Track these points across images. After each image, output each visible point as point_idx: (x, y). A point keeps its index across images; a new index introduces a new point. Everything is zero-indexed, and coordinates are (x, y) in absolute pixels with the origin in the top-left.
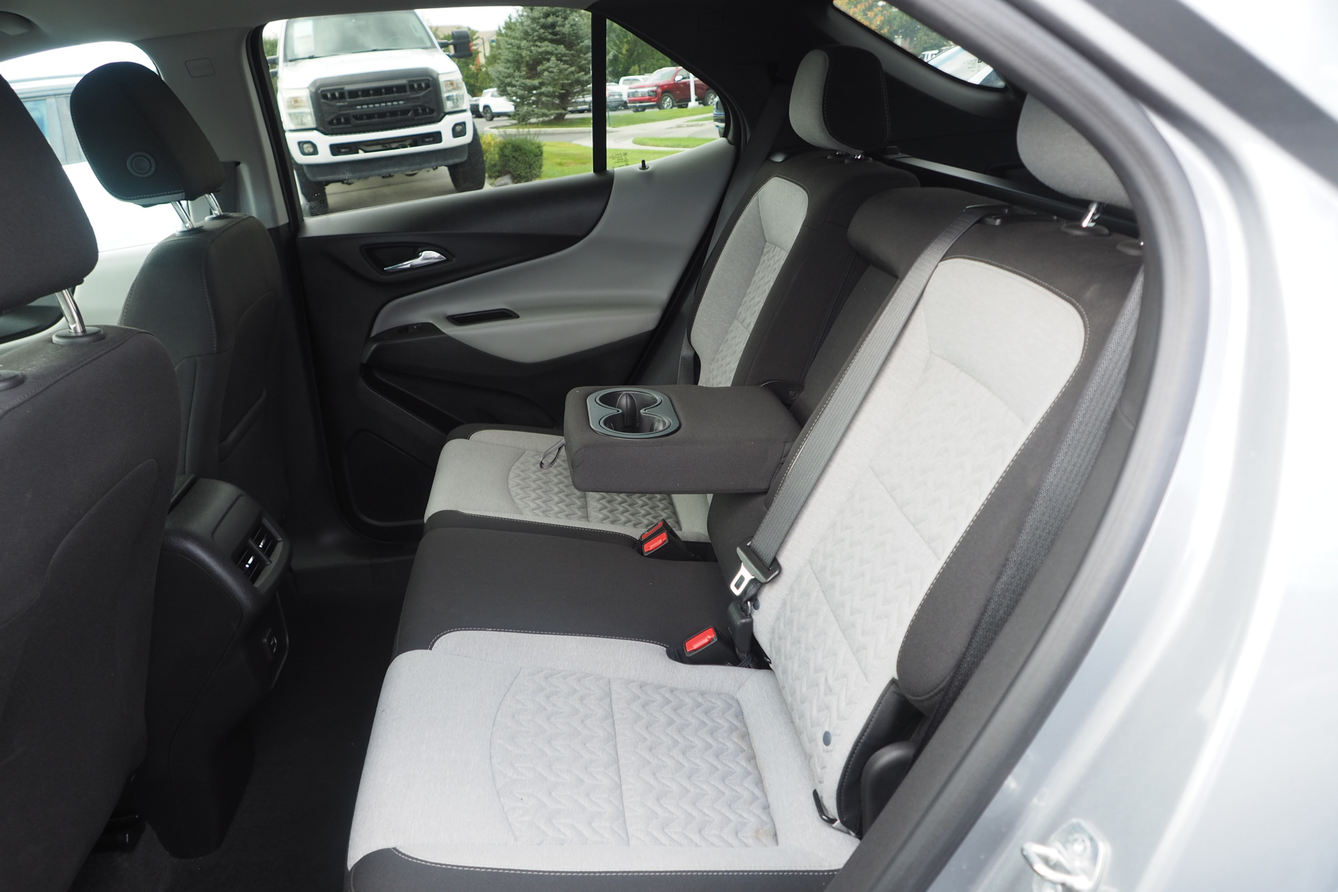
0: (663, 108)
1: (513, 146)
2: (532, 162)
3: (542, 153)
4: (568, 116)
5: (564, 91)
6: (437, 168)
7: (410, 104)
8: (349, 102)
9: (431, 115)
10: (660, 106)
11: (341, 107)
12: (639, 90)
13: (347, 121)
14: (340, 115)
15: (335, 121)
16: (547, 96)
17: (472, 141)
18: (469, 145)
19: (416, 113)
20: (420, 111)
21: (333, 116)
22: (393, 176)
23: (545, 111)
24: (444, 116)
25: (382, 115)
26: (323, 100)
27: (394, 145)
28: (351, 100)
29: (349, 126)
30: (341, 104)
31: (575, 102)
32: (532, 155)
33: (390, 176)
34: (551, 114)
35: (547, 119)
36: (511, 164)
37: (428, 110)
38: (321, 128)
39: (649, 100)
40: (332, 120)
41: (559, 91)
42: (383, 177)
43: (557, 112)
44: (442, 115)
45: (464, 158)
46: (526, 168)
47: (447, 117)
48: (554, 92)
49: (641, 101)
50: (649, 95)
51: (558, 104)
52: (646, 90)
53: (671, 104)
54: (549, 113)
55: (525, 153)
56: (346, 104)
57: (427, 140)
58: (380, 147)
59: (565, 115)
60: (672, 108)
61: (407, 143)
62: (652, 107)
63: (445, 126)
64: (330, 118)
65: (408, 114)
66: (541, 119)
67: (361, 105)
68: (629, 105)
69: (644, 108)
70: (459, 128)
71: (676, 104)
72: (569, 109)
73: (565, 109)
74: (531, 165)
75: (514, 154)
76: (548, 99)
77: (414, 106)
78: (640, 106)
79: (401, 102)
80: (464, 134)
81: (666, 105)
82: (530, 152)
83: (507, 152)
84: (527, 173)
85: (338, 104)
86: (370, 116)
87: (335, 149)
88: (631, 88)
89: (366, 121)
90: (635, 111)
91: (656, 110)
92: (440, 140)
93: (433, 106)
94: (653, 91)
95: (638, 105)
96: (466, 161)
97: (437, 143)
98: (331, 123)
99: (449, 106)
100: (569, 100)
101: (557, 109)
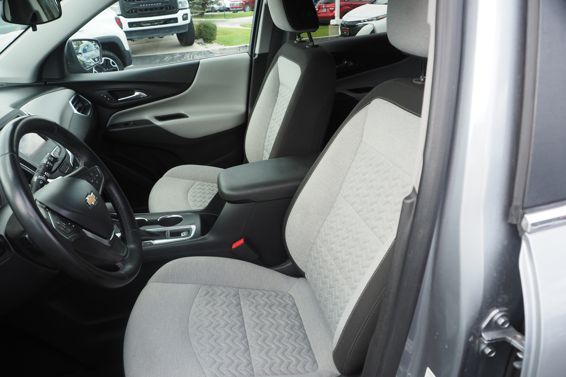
0: (246, 11)
1: (204, 25)
2: (212, 33)
3: (216, 29)
4: (206, 14)
5: (204, 2)
6: (173, 35)
7: (164, 5)
8: (136, 3)
9: (173, 10)
10: (244, 10)
11: (133, 5)
12: (235, 3)
13: (136, 11)
14: (133, 9)
15: (130, 12)
16: (197, 4)
17: (190, 23)
18: (189, 24)
19: (167, 8)
20: (168, 8)
21: (129, 9)
22: (154, 38)
23: (196, 11)
24: (178, 11)
25: (151, 9)
26: (125, 2)
27: (156, 24)
28: (138, 2)
29: (136, 14)
30: (133, 4)
31: (208, 7)
32: (213, 29)
33: (153, 38)
34: (198, 13)
35: (197, 14)
36: (203, 34)
37: (172, 8)
38: (124, 15)
39: (240, 7)
40: (129, 11)
41: (202, 2)
42: (149, 38)
43: (201, 11)
44: (178, 10)
45: (187, 30)
46: (210, 35)
47: (180, 10)
48: (200, 2)
49: (236, 8)
50: (240, 5)
51: (201, 8)
52: (238, 3)
53: (249, 9)
54: (198, 12)
55: (210, 29)
56: (135, 3)
57: (171, 21)
58: (149, 24)
59: (204, 13)
60: (249, 11)
61: (162, 22)
62: (240, 10)
63: (179, 15)
64: (128, 10)
65: (163, 9)
66: (194, 15)
67: (142, 4)
68: (230, 9)
69: (237, 11)
70: (185, 16)
71: (251, 9)
72: (206, 10)
73: (205, 10)
74: (212, 34)
75: (204, 29)
76: (197, 5)
77: (166, 6)
78: (236, 10)
79: (160, 4)
80: (187, 19)
81: (247, 10)
82: (212, 28)
83: (201, 28)
84: (210, 38)
85: (131, 4)
86: (146, 10)
87: (131, 25)
88: (231, 2)
89: (144, 12)
90: (233, 12)
91: (243, 12)
92: (177, 22)
93: (175, 6)
94: (241, 3)
95: (235, 9)
96: (187, 31)
97: (175, 23)
98: (128, 12)
99: (180, 6)
100: (206, 6)
101: (201, 10)
